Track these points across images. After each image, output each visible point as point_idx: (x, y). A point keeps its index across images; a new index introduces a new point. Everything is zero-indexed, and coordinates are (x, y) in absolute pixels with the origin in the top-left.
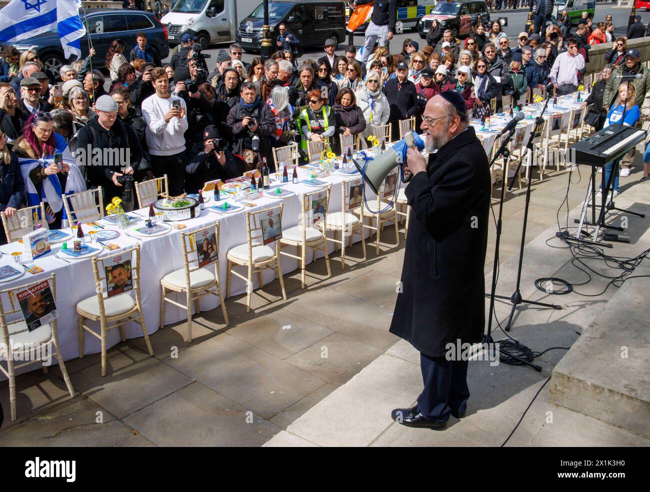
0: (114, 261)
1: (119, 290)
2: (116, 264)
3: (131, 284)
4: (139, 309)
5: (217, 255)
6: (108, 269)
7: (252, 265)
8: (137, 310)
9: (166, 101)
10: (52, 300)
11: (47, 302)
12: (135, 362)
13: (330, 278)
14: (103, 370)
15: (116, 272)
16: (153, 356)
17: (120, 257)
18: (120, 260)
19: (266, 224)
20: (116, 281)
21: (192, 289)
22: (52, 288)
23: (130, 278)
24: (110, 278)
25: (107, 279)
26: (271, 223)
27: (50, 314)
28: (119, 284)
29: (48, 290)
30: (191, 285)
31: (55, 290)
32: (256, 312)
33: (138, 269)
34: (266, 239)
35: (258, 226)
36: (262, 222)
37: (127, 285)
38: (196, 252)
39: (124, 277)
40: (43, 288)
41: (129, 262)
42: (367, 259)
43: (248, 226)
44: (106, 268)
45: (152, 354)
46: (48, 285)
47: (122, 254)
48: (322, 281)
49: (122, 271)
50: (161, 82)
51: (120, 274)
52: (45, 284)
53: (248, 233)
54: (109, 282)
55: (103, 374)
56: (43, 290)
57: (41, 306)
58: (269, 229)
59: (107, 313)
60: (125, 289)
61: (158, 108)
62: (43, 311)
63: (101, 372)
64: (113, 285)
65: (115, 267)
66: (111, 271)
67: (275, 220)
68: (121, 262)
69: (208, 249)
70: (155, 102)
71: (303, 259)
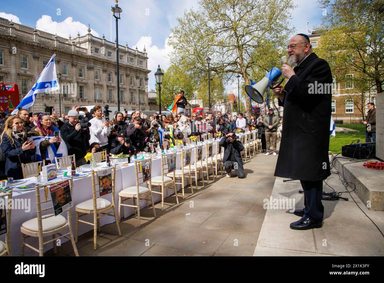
0: (103, 173)
1: (106, 192)
2: (104, 175)
3: (111, 189)
4: (114, 206)
5: (150, 176)
6: (100, 178)
7: (164, 185)
8: (113, 206)
9: (100, 121)
10: (70, 195)
11: (67, 195)
12: (111, 240)
13: (193, 194)
14: (95, 246)
15: (104, 180)
16: (121, 236)
17: (106, 171)
18: (106, 173)
19: (170, 161)
20: (104, 186)
21: (140, 195)
22: (70, 186)
23: (111, 185)
24: (101, 184)
25: (100, 185)
26: (172, 161)
27: (68, 204)
28: (105, 189)
29: (68, 186)
30: (140, 192)
31: (72, 187)
32: (167, 210)
33: (114, 180)
34: (169, 169)
35: (166, 163)
36: (168, 160)
37: (109, 190)
38: (142, 173)
39: (108, 184)
40: (65, 185)
41: (110, 175)
42: (205, 186)
43: (162, 162)
44: (99, 177)
45: (120, 235)
46: (68, 183)
47: (107, 169)
48: (190, 196)
49: (107, 180)
50: (99, 111)
51: (106, 182)
52: (67, 183)
53: (162, 166)
54: (100, 186)
55: (95, 249)
56: (65, 187)
57: (64, 198)
58: (171, 164)
59: (98, 207)
60: (108, 192)
61: (97, 124)
62: (64, 201)
63: (93, 247)
64: (102, 188)
65: (104, 177)
66: (102, 179)
67: (173, 160)
68: (107, 174)
69: (147, 172)
70: (95, 121)
71: (183, 184)
